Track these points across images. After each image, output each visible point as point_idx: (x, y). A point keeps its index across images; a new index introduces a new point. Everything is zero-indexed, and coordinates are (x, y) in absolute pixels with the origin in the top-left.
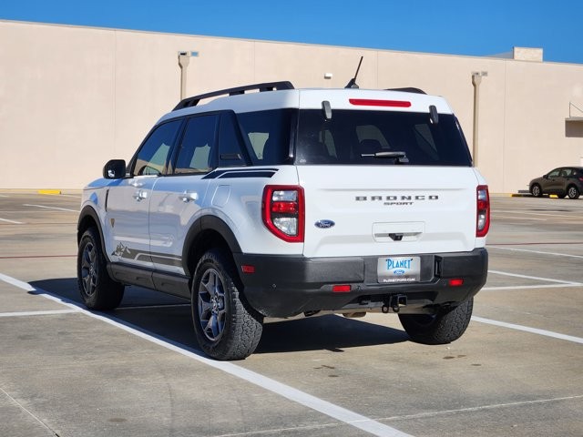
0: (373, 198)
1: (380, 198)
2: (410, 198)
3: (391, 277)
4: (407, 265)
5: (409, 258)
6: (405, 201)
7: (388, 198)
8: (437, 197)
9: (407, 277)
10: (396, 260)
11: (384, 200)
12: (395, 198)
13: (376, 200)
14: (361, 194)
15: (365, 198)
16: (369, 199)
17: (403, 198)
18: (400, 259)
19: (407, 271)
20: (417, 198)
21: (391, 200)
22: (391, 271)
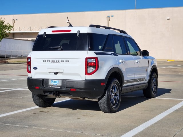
0: (48, 61)
1: (50, 61)
2: (59, 61)
3: (53, 86)
4: (58, 83)
5: (58, 80)
6: (58, 62)
7: (52, 61)
8: (68, 61)
9: (58, 86)
10: (54, 81)
11: (51, 61)
12: (54, 61)
13: (49, 61)
14: (44, 60)
15: (45, 61)
16: (47, 61)
17: (57, 61)
18: (55, 80)
19: (58, 84)
20: (61, 61)
21: (53, 62)
22: (53, 84)
